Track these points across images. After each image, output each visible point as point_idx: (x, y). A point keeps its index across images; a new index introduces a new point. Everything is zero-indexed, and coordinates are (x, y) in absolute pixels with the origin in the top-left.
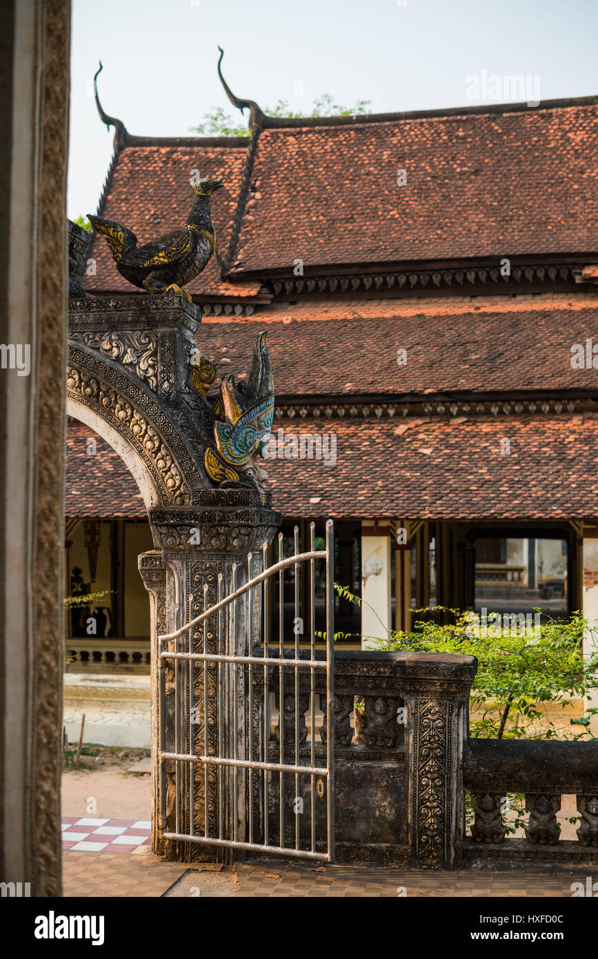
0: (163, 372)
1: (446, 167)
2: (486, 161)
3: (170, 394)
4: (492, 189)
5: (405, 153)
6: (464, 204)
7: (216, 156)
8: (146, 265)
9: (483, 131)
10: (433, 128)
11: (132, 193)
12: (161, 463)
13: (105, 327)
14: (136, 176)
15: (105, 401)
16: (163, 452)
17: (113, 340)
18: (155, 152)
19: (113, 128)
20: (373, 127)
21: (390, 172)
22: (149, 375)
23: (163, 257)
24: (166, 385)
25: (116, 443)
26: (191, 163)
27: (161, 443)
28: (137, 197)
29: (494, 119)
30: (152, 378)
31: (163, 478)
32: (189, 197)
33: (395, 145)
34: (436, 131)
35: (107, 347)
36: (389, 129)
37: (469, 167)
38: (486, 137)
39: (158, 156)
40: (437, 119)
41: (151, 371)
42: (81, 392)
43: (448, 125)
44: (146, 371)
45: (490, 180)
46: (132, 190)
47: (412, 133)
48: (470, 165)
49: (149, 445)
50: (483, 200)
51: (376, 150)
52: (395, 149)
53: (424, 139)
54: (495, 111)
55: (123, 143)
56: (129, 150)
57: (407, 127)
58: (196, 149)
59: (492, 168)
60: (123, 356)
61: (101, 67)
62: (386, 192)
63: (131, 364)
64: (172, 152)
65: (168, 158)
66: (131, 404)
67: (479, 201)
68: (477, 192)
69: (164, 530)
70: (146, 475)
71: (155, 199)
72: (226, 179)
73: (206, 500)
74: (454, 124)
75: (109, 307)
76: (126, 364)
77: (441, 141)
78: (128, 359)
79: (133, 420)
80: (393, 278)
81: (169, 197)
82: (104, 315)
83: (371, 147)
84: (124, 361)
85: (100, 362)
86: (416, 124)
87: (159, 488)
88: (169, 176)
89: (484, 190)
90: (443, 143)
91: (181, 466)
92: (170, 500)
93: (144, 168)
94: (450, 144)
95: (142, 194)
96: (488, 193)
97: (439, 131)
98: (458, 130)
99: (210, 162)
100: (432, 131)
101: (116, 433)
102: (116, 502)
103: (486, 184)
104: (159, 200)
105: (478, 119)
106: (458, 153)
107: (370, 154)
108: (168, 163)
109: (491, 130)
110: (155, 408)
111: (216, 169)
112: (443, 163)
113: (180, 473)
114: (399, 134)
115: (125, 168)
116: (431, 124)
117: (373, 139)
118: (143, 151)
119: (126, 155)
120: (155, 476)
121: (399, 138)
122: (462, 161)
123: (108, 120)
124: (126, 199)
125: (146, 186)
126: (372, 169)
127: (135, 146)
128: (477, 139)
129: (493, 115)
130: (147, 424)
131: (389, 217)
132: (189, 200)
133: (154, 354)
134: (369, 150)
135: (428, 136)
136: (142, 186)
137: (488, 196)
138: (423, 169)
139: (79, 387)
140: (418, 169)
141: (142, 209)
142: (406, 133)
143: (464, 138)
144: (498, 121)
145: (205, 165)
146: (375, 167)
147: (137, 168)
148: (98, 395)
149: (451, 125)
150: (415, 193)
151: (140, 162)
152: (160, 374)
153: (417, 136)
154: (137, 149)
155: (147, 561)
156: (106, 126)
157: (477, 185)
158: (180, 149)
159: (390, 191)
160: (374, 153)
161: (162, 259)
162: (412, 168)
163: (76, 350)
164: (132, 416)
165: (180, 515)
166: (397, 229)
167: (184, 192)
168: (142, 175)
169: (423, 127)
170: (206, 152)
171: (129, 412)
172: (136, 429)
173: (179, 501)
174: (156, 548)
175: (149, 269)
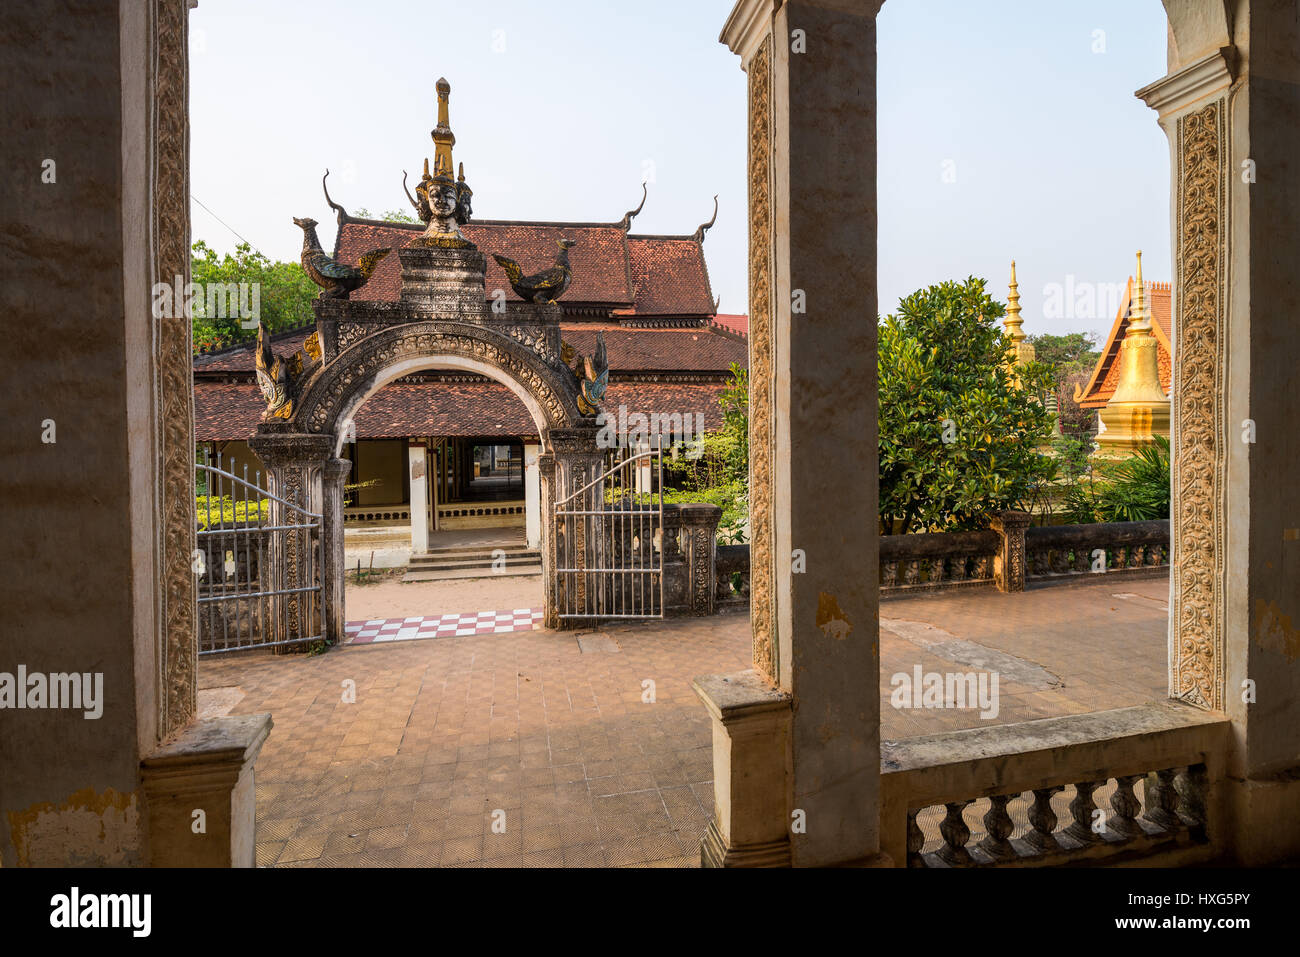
0: (550, 351)
3: (554, 364)
5: (515, 244)
7: (404, 234)
8: (536, 287)
9: (555, 236)
11: (354, 251)
12: (550, 404)
13: (514, 323)
14: (355, 241)
15: (514, 367)
16: (552, 397)
17: (518, 331)
18: (366, 228)
19: (337, 211)
22: (541, 352)
24: (552, 358)
25: (519, 392)
26: (389, 237)
27: (551, 392)
28: (357, 254)
30: (543, 354)
31: (551, 412)
33: (509, 239)
34: (530, 233)
35: (515, 335)
36: (505, 230)
39: (368, 231)
41: (542, 350)
42: (497, 361)
43: (536, 230)
44: (539, 350)
47: (517, 233)
48: (550, 253)
49: (543, 393)
51: (499, 241)
52: (509, 241)
53: (524, 237)
54: (560, 226)
55: (344, 220)
56: (348, 225)
57: (514, 230)
58: (390, 229)
60: (525, 340)
61: (328, 173)
63: (530, 345)
64: (376, 229)
65: (374, 233)
66: (532, 368)
69: (557, 442)
70: (539, 411)
73: (579, 425)
74: (540, 231)
76: (527, 345)
77: (533, 239)
78: (528, 342)
79: (532, 378)
82: (513, 315)
83: (496, 238)
84: (525, 344)
85: (512, 344)
86: (519, 228)
87: (548, 418)
88: (375, 243)
90: (535, 240)
91: (564, 406)
92: (555, 425)
93: (360, 237)
94: (538, 241)
95: (360, 252)
97: (532, 233)
98: (541, 234)
99: (401, 237)
100: (528, 233)
101: (520, 386)
105: (551, 229)
106: (543, 246)
107: (495, 242)
108: (374, 236)
110: (546, 372)
111: (404, 242)
112: (536, 251)
113: (563, 410)
114: (510, 233)
115: (347, 236)
116: (527, 229)
117: (496, 234)
118: (358, 226)
119: (347, 228)
120: (545, 411)
121: (510, 235)
123: (333, 206)
127: (352, 223)
129: (559, 228)
130: (542, 381)
133: (544, 340)
135: (526, 235)
139: (497, 358)
142: (514, 233)
143: (545, 239)
147: (355, 236)
148: (509, 363)
149: (538, 231)
151: (357, 233)
152: (548, 352)
153: (520, 235)
154: (354, 225)
155: (543, 460)
156: (332, 209)
158: (381, 228)
161: (546, 284)
163: (497, 336)
164: (532, 376)
165: (568, 433)
168: (359, 241)
169: (523, 230)
170: (398, 232)
171: (530, 373)
172: (534, 384)
173: (562, 425)
174: (546, 453)
175: (537, 290)
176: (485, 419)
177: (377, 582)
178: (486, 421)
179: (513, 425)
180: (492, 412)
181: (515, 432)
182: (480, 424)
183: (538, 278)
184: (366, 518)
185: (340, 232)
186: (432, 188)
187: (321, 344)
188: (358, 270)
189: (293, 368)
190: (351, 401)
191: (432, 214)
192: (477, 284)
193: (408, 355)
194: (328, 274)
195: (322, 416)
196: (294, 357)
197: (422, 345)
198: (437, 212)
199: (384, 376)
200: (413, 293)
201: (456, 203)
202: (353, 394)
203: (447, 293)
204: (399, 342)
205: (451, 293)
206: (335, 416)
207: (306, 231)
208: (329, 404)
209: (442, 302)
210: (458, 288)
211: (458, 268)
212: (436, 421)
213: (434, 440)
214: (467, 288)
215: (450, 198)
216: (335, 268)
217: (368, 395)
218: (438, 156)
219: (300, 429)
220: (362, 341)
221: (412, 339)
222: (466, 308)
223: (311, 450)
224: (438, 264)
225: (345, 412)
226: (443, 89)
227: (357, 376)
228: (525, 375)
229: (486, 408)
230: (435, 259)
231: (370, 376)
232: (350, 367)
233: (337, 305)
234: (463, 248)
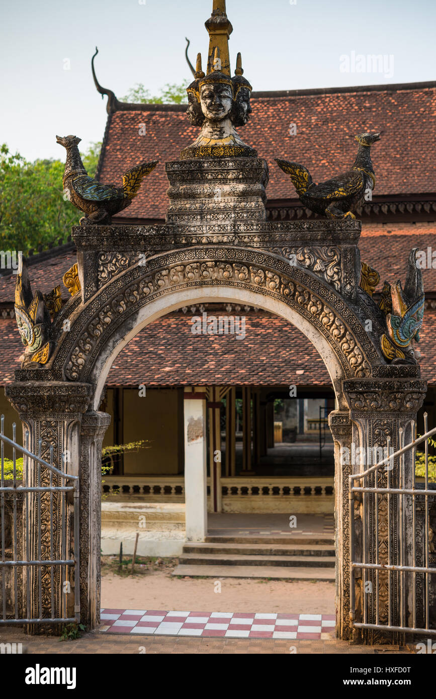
0: (346, 277)
1: (359, 129)
2: (388, 125)
3: (351, 294)
4: (394, 146)
5: (328, 119)
6: (376, 156)
7: (186, 118)
8: (328, 197)
9: (383, 103)
10: (346, 100)
11: (125, 145)
12: (345, 346)
13: (299, 243)
14: (126, 132)
15: (300, 300)
16: (348, 337)
17: (305, 254)
18: (139, 114)
19: (106, 97)
20: (302, 99)
21: (318, 132)
22: (335, 279)
24: (348, 287)
25: (308, 331)
26: (167, 123)
27: (346, 330)
28: (129, 148)
29: (391, 94)
30: (337, 282)
31: (346, 357)
32: (168, 148)
33: (320, 112)
34: (349, 103)
35: (301, 258)
36: (314, 101)
37: (376, 129)
38: (386, 107)
39: (141, 118)
40: (349, 94)
41: (336, 277)
42: (280, 292)
43: (357, 98)
44: (332, 277)
45: (393, 139)
46: (124, 143)
47: (331, 104)
48: (376, 127)
49: (336, 332)
50: (389, 153)
51: (306, 116)
52: (320, 115)
53: (341, 108)
54: (391, 89)
55: (114, 108)
56: (119, 113)
57: (327, 100)
58: (169, 113)
59: (393, 130)
60: (314, 265)
61: (97, 52)
62: (317, 147)
63: (320, 271)
64: (152, 115)
65: (149, 119)
66: (322, 301)
67: (386, 154)
68: (384, 148)
69: (353, 396)
70: (332, 355)
71: (142, 149)
72: (194, 136)
73: (383, 374)
74: (362, 98)
75: (304, 229)
76: (316, 271)
77: (353, 110)
78: (318, 267)
79: (323, 313)
81: (153, 148)
82: (299, 235)
83: (302, 113)
84: (315, 269)
85: (297, 270)
86: (333, 97)
87: (343, 365)
88: (151, 133)
89: (389, 146)
90: (355, 112)
91: (363, 348)
92: (351, 374)
93: (132, 127)
94: (360, 112)
95: (132, 145)
96: (392, 148)
97: (351, 103)
98: (365, 102)
99: (181, 122)
100: (346, 103)
101: (308, 323)
102: (148, 374)
103: (389, 142)
104: (145, 150)
105: (379, 95)
106: (367, 119)
107: (301, 119)
108: (149, 123)
109: (389, 102)
110: (341, 305)
111: (186, 128)
112: (357, 126)
113: (362, 353)
114: (321, 104)
115: (117, 126)
116: (344, 97)
117: (303, 108)
118: (130, 114)
119: (117, 117)
120: (340, 355)
121: (322, 107)
122: (371, 124)
123: (102, 91)
124: (120, 149)
125: (134, 140)
126: (304, 129)
127: (123, 110)
128: (380, 109)
129: (390, 92)
130: (335, 317)
131: (321, 165)
132: (168, 150)
133: (338, 264)
134: (301, 116)
135: (343, 106)
136: (131, 140)
137: (392, 150)
138: (342, 130)
139: (279, 288)
140: (339, 130)
141: (133, 157)
142: (327, 104)
143: (370, 108)
144: (394, 96)
145: (178, 125)
146: (307, 129)
147: (126, 126)
148: (294, 295)
149: (359, 98)
150: (338, 148)
151: (128, 122)
152: (344, 279)
153: (335, 106)
154: (125, 112)
155: (336, 419)
156: (101, 95)
157: (383, 142)
158: (157, 113)
159: (320, 146)
160: (304, 118)
161: (341, 193)
162: (334, 130)
163: (278, 261)
164: (322, 310)
165: (367, 384)
166: (328, 173)
167: (163, 144)
168: (131, 132)
169: (339, 99)
170: (178, 116)
171: (320, 307)
172: (325, 320)
173: (360, 374)
174: (340, 410)
175: (331, 200)
176: (282, 362)
177: (143, 573)
178: (283, 364)
179: (319, 371)
180: (292, 352)
181: (321, 381)
182: (276, 368)
183: (331, 185)
184: (131, 490)
185: (110, 122)
186: (204, 88)
187: (81, 278)
189: (52, 306)
190: (111, 344)
191: (204, 118)
192: (255, 198)
193: (175, 288)
194: (89, 197)
195: (80, 361)
196: (53, 293)
197: (190, 275)
198: (210, 115)
199: (148, 314)
200: (181, 213)
202: (113, 335)
203: (220, 211)
204: (164, 273)
205: (225, 211)
206: (93, 361)
207: (69, 150)
208: (88, 347)
209: (214, 223)
210: (232, 204)
211: (233, 180)
212: (219, 364)
213: (218, 389)
214: (243, 204)
215: (225, 97)
216: (97, 189)
217: (130, 336)
218: (212, 49)
219: (57, 377)
220: (123, 272)
221: (179, 268)
222: (242, 228)
223: (67, 400)
224: (210, 177)
225: (103, 356)
227: (116, 313)
228: (313, 309)
229: (284, 346)
230: (207, 171)
231: (132, 314)
232: (110, 304)
233: (98, 232)
234: (239, 155)
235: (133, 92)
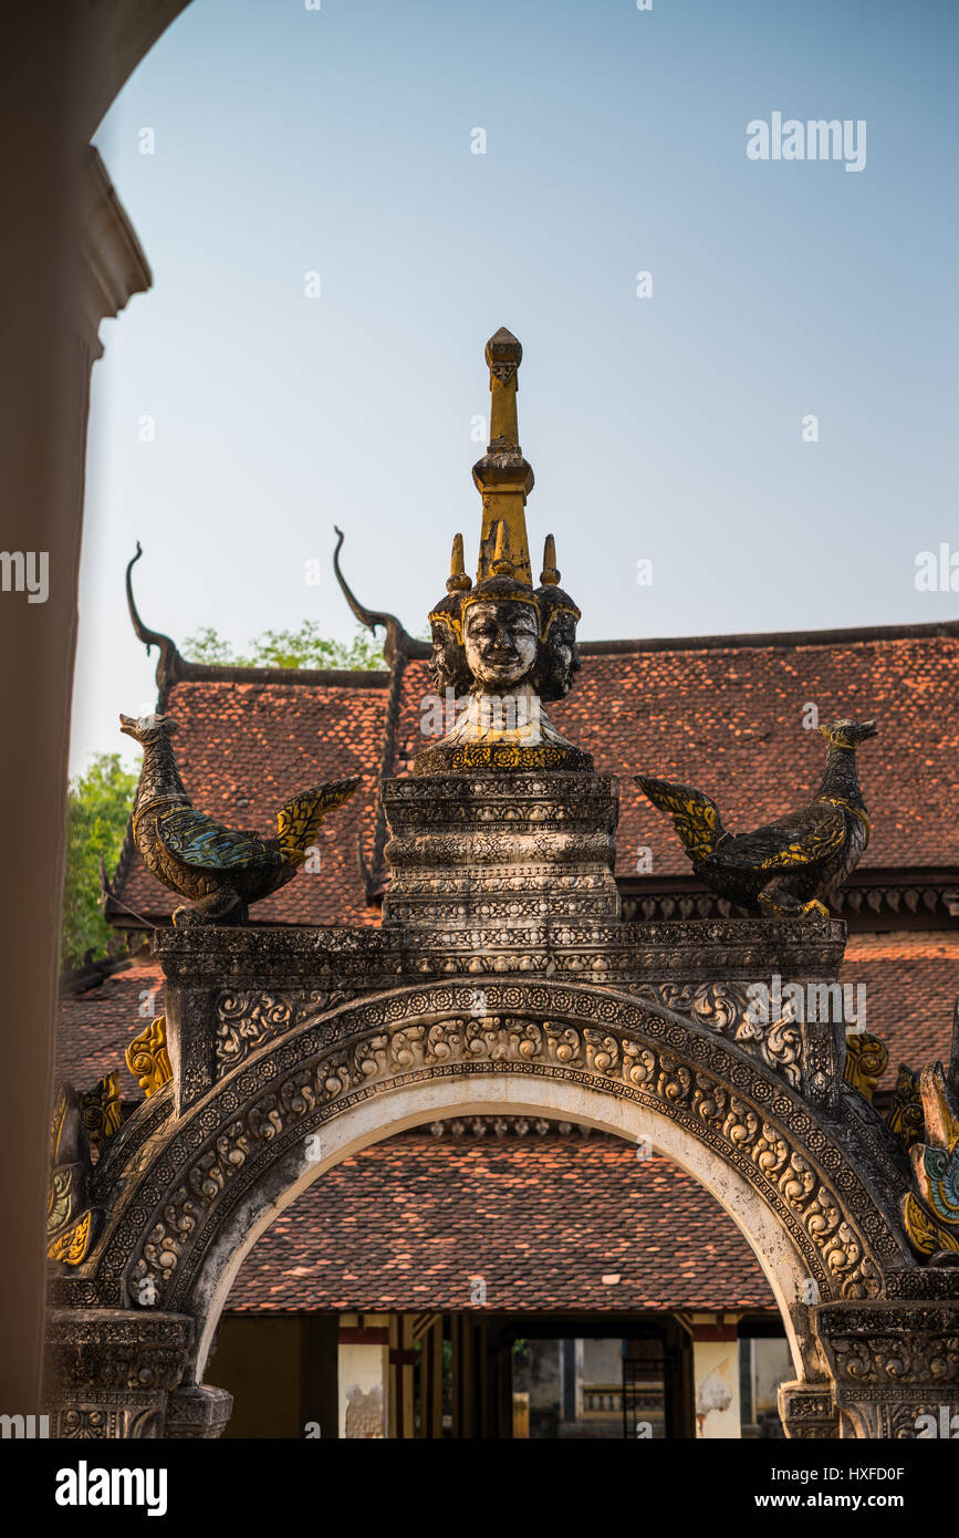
0: (813, 1055)
1: (717, 727)
2: (781, 719)
3: (828, 1095)
4: (796, 764)
5: (648, 705)
6: (756, 787)
7: (332, 701)
8: (764, 866)
9: (768, 673)
10: (687, 666)
11: (196, 755)
12: (817, 1222)
13: (699, 974)
14: (201, 728)
15: (704, 1108)
16: (823, 1201)
17: (715, 998)
18: (229, 690)
19: (156, 650)
20: (590, 662)
21: (626, 733)
22: (787, 1060)
23: (798, 852)
24: (820, 1078)
25: (724, 1184)
26: (289, 710)
27: (818, 1183)
28: (205, 763)
29: (783, 655)
30: (793, 1066)
31: (819, 1249)
32: (295, 765)
33: (629, 691)
34: (693, 671)
35: (706, 1010)
36: (616, 666)
37: (753, 729)
38: (774, 681)
39: (234, 697)
40: (691, 652)
41: (789, 1055)
42: (655, 1091)
43: (710, 662)
44: (780, 1054)
45: (790, 750)
46: (195, 751)
47: (654, 673)
48: (755, 725)
49: (793, 1188)
50: (784, 782)
51: (599, 699)
52: (630, 698)
53: (676, 683)
54: (784, 643)
55: (174, 674)
56: (184, 686)
57: (645, 664)
58: (296, 688)
59: (792, 732)
60: (735, 1027)
61: (140, 553)
62: (625, 765)
63: (751, 1041)
64: (258, 692)
65: (250, 702)
66: (758, 1111)
67: (779, 783)
68: (773, 769)
69: (843, 1346)
70: (784, 1244)
71: (235, 766)
72: (352, 739)
73: (911, 1290)
74: (720, 662)
75: (711, 939)
76: (742, 1041)
77: (703, 687)
78: (745, 1031)
79: (761, 1142)
80: (653, 904)
81: (260, 763)
82: (700, 954)
83: (591, 693)
84: (738, 1036)
85: (697, 1037)
86: (658, 659)
87: (811, 1265)
88: (255, 730)
89: (785, 765)
90: (706, 690)
91: (861, 1228)
92: (833, 1290)
93: (213, 716)
94: (718, 692)
95: (213, 758)
96: (791, 770)
97: (697, 671)
98: (727, 670)
99: (323, 709)
100: (687, 671)
101: (723, 1167)
102: (254, 1283)
103: (785, 756)
104: (242, 768)
105: (756, 655)
106: (734, 707)
107: (589, 704)
108: (251, 710)
109: (781, 671)
110: (804, 1121)
111: (333, 721)
112: (712, 721)
113: (858, 1240)
114: (632, 674)
115: (180, 715)
116: (682, 660)
117: (593, 682)
118: (208, 688)
119: (180, 694)
120: (803, 1245)
121: (634, 681)
122: (742, 718)
123: (148, 637)
124: (187, 765)
125: (217, 745)
126: (596, 728)
127: (193, 680)
128: (760, 685)
129: (780, 649)
130: (790, 1150)
131: (635, 805)
132: (294, 770)
133: (795, 1023)
134: (588, 698)
135: (681, 678)
136: (211, 746)
137: (791, 775)
138: (680, 730)
139: (654, 1082)
140: (672, 730)
141: (216, 782)
142: (644, 674)
143: (738, 683)
144: (789, 657)
145: (315, 714)
146: (602, 726)
147: (200, 716)
148: (690, 1097)
149: (715, 663)
150: (672, 768)
151: (205, 705)
152: (808, 1059)
153: (662, 679)
154: (198, 684)
155: (799, 1405)
156: (145, 645)
157: (771, 757)
158: (270, 687)
159: (632, 764)
160: (596, 703)
161: (796, 856)
162: (663, 729)
163: (653, 1015)
164: (759, 1134)
165: (876, 1317)
166: (652, 824)
167: (283, 757)
168: (210, 728)
169: (671, 664)
170: (315, 694)
171: (753, 1127)
172: (766, 1158)
173: (855, 1291)
174: (807, 1380)
175: (769, 874)
176: (568, 1255)
178: (570, 1261)
179: (656, 1276)
180: (589, 1230)
181: (662, 1301)
182: (554, 1270)
183: (771, 839)
185: (164, 705)
186: (475, 610)
187: (174, 1051)
188: (274, 844)
189: (97, 1121)
191: (472, 679)
192: (595, 866)
193: (402, 1079)
194: (199, 860)
195: (167, 1258)
196: (101, 1089)
197: (439, 1048)
198: (488, 674)
200: (419, 900)
201: (539, 645)
203: (512, 896)
204: (377, 1042)
205: (524, 895)
206: (197, 1260)
207: (149, 748)
208: (186, 1223)
209: (498, 924)
210: (540, 880)
211: (542, 823)
212: (420, 1261)
213: (409, 1320)
214: (566, 880)
215: (523, 633)
216: (217, 841)
217: (288, 1197)
218: (490, 525)
219: (108, 1298)
220: (279, 1041)
221: (413, 1032)
222: (565, 937)
223: (134, 1359)
224: (487, 816)
225: (225, 1246)
226: (504, 356)
227: (258, 1141)
228: (738, 1132)
230: (482, 803)
231: (293, 1147)
232: (244, 1117)
233: (220, 944)
234: (555, 767)
235: (193, 646)
